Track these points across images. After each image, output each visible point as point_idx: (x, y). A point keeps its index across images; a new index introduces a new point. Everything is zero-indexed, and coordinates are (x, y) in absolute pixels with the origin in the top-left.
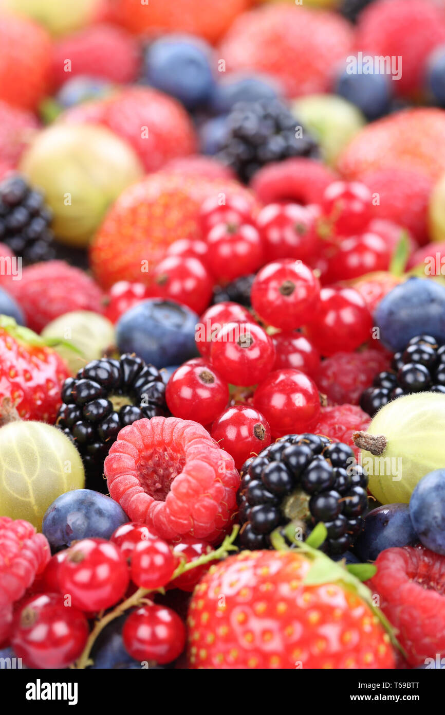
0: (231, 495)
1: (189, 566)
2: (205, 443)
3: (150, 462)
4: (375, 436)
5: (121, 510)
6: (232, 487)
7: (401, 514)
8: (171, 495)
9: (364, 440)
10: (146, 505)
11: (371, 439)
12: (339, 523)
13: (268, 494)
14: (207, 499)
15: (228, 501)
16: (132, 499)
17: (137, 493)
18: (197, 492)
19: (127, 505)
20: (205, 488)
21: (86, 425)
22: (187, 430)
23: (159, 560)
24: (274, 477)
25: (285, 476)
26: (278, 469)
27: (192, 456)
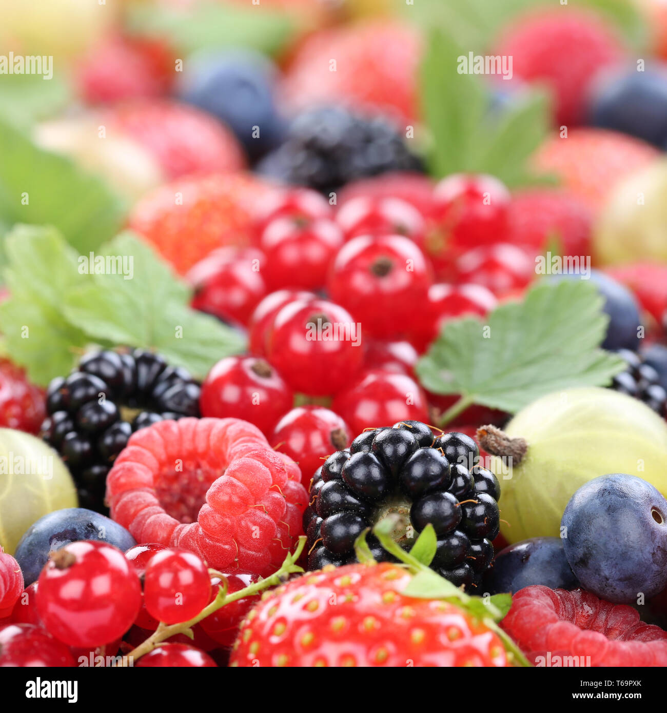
0: (295, 514)
1: (230, 597)
2: (257, 442)
3: (176, 487)
4: (511, 437)
5: (130, 537)
6: (297, 503)
7: (549, 546)
8: (206, 508)
9: (493, 438)
10: (168, 529)
11: (504, 439)
12: (455, 542)
13: (351, 499)
14: (259, 513)
15: (291, 523)
16: (149, 521)
17: (154, 513)
18: (245, 502)
19: (139, 531)
20: (257, 499)
21: (81, 438)
22: (231, 428)
23: (186, 577)
24: (360, 474)
25: (376, 472)
26: (366, 461)
27: (238, 455)
